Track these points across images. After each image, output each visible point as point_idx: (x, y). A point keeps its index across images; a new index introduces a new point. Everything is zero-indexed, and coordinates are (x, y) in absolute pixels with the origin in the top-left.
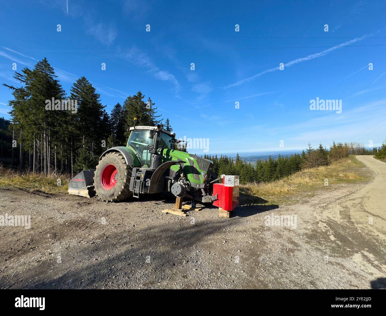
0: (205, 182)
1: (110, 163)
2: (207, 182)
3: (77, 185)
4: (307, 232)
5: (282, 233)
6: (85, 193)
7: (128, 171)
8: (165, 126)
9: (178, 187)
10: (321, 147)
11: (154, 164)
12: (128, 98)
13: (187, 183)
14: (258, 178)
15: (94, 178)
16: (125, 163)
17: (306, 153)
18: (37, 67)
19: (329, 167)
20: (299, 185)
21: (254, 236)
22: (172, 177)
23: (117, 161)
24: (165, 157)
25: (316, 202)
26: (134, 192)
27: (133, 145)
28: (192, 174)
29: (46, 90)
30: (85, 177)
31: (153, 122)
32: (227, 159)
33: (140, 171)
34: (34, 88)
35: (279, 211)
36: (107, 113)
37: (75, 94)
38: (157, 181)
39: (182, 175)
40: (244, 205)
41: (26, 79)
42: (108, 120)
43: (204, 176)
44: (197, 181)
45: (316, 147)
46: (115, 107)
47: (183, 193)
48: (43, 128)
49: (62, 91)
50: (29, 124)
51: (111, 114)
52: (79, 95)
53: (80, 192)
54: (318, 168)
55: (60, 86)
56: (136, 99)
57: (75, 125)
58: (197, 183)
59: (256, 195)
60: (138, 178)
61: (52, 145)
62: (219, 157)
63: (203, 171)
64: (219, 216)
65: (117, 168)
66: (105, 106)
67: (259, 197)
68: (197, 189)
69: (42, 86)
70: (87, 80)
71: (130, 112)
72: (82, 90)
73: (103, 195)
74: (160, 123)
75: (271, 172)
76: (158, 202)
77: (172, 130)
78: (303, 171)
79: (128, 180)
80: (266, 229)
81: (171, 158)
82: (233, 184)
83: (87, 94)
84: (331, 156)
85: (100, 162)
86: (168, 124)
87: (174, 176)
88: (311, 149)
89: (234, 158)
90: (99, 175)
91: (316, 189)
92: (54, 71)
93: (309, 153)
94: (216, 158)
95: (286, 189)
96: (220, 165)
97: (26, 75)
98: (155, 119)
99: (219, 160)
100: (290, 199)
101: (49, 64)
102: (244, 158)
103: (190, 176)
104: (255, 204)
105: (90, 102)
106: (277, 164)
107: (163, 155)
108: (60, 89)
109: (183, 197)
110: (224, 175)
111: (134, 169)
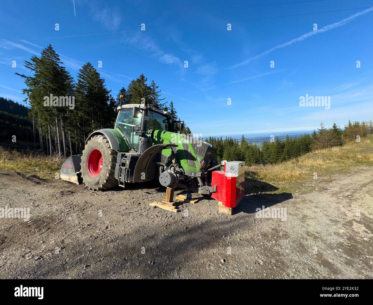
0: (201, 169)
1: (95, 147)
2: (205, 169)
3: (67, 171)
4: (341, 240)
5: (305, 243)
6: (74, 179)
7: (114, 157)
8: (169, 109)
9: (167, 176)
10: (335, 126)
11: (141, 148)
12: (132, 82)
13: (181, 171)
14: (264, 159)
15: (81, 164)
16: (110, 147)
17: (317, 133)
18: (43, 54)
19: (343, 148)
20: (311, 167)
21: (266, 248)
22: (163, 163)
23: (101, 145)
24: (156, 140)
25: (336, 189)
26: (120, 180)
27: (121, 127)
28: (186, 160)
29: (53, 77)
30: (74, 162)
31: (158, 105)
32: (232, 140)
33: (126, 157)
34: (42, 75)
35: (295, 203)
36: (113, 98)
37: (82, 80)
38: (145, 169)
39: (174, 161)
40: (251, 195)
41: (35, 67)
42: (115, 105)
43: (201, 163)
44: (192, 169)
45: (329, 127)
46: (120, 92)
47: (174, 183)
48: (54, 114)
49: (70, 78)
50: (42, 111)
51: (117, 99)
52: (85, 81)
53: (71, 178)
54: (330, 149)
55: (68, 73)
56: (139, 82)
57: (84, 110)
58: (192, 170)
59: (263, 181)
60: (124, 165)
61: (66, 130)
62: (224, 139)
63: (199, 156)
64: (219, 212)
65: (102, 153)
66: (110, 91)
67: (267, 182)
68: (192, 178)
69: (50, 73)
70: (92, 65)
71: (134, 95)
72: (87, 76)
73: (89, 183)
74: (165, 106)
75: (278, 153)
76: (150, 191)
77: (176, 113)
78: (314, 152)
79: (113, 167)
80: (281, 234)
81: (163, 140)
82: (236, 173)
83: (92, 80)
84: (345, 136)
85: (86, 146)
86: (172, 107)
87: (166, 161)
88: (323, 128)
89: (239, 139)
90: (85, 161)
91: (333, 173)
92: (60, 58)
93: (321, 133)
94: (221, 140)
95: (297, 172)
96: (225, 147)
97: (35, 63)
98: (159, 102)
99: (224, 141)
100: (303, 185)
101: (54, 51)
102: (250, 140)
103: (183, 162)
104: (263, 193)
105: (96, 88)
106: (284, 145)
107: (154, 138)
108: (67, 76)
109: (174, 188)
110: (226, 161)
111: (119, 154)
